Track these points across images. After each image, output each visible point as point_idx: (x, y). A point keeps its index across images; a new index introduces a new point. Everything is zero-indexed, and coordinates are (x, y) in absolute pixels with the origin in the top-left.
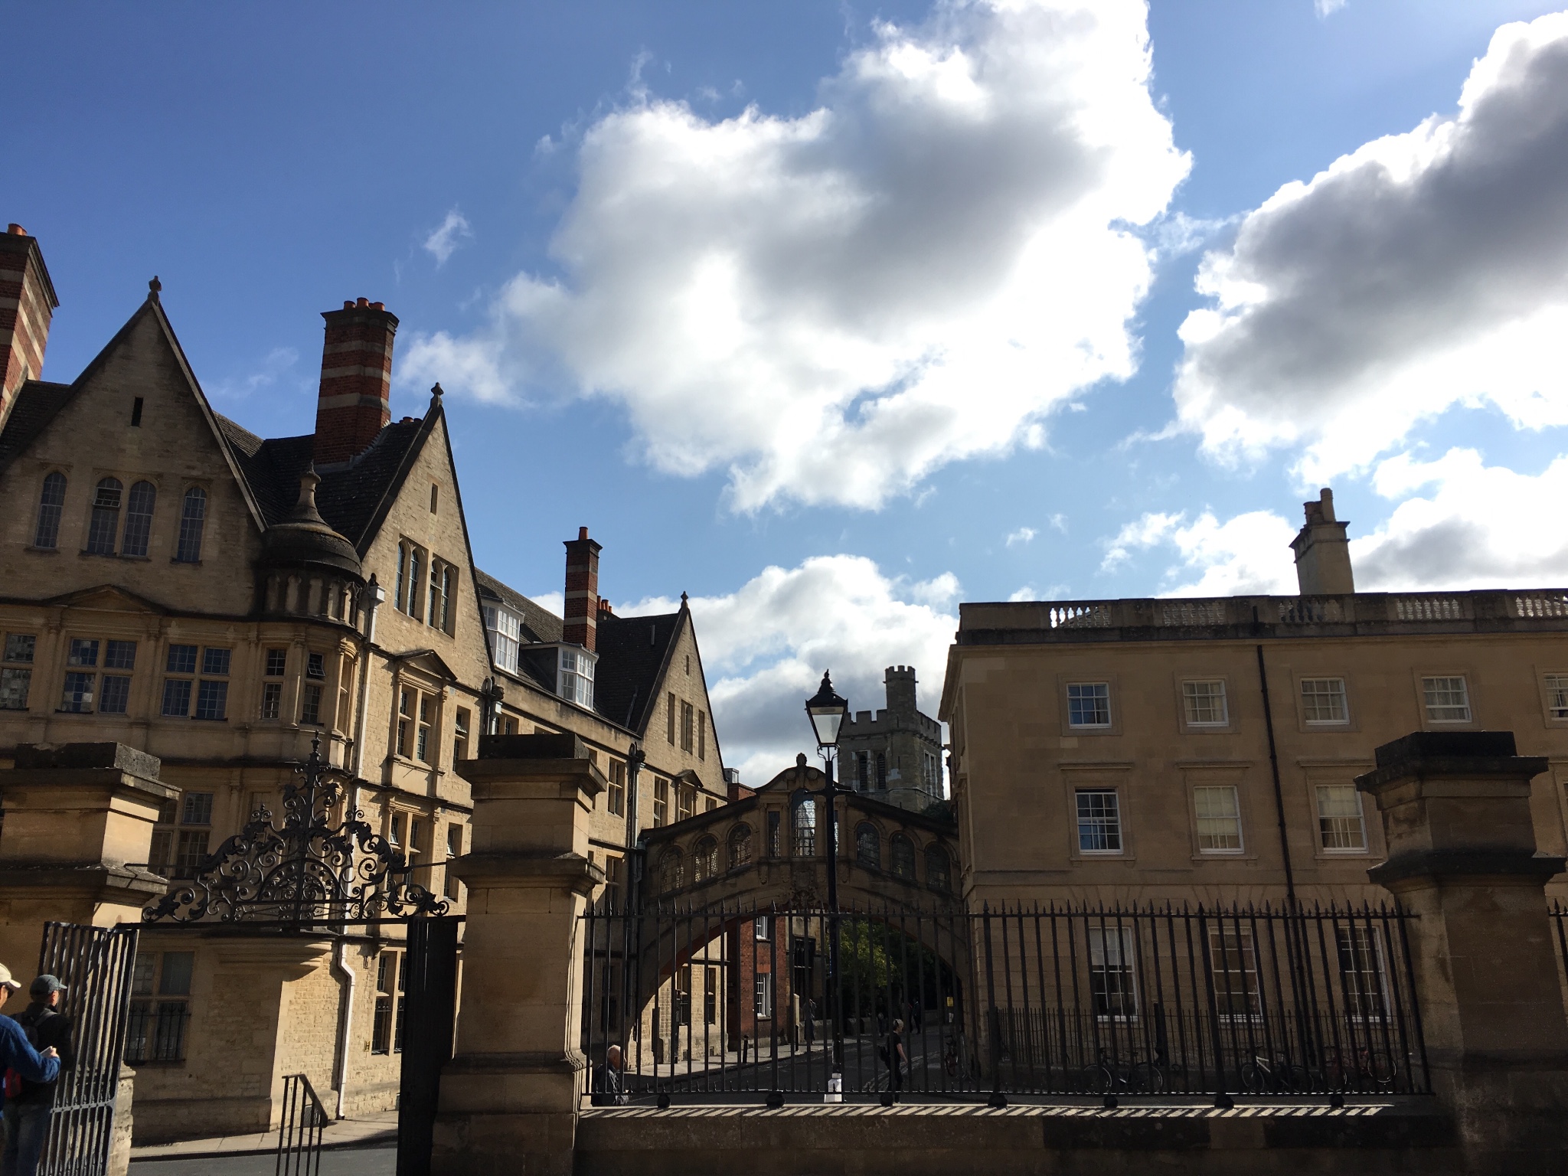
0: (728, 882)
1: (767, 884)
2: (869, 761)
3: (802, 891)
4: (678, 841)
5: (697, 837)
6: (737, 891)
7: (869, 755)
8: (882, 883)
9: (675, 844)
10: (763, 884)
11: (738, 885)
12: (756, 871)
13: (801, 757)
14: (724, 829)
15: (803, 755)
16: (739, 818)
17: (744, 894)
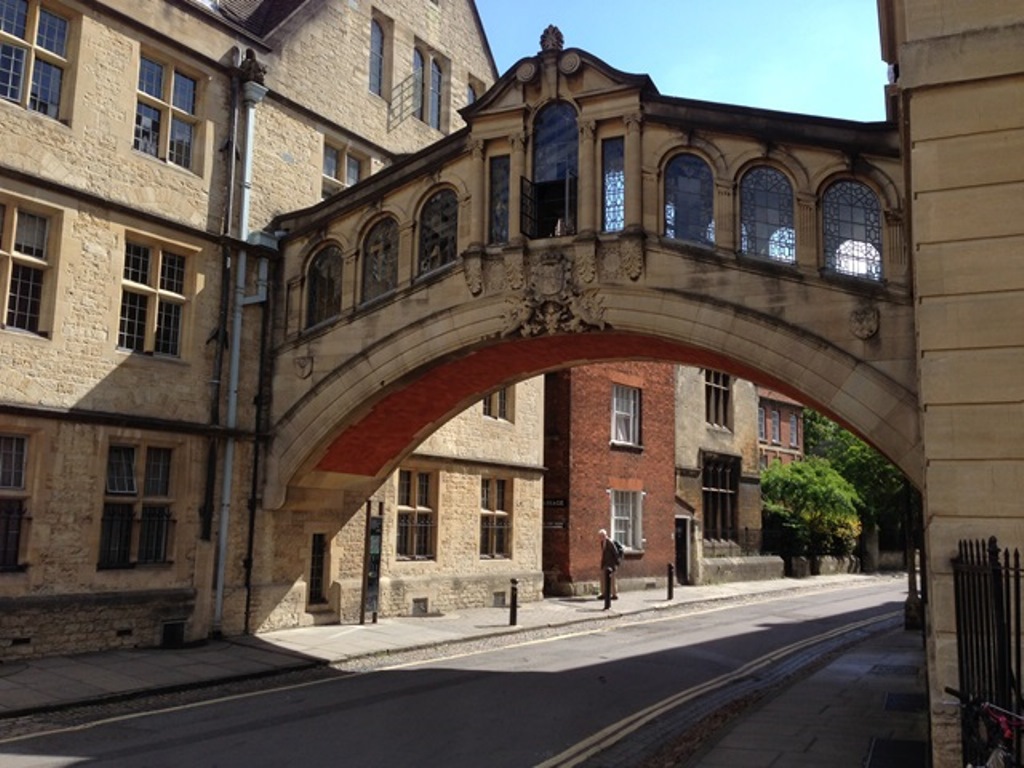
0: (414, 297)
1: (481, 296)
3: (546, 303)
4: (333, 230)
5: (364, 221)
6: (429, 313)
8: (714, 275)
9: (330, 236)
10: (475, 295)
11: (431, 301)
12: (463, 273)
13: (550, 32)
14: (411, 201)
15: (556, 28)
16: (436, 176)
17: (440, 317)
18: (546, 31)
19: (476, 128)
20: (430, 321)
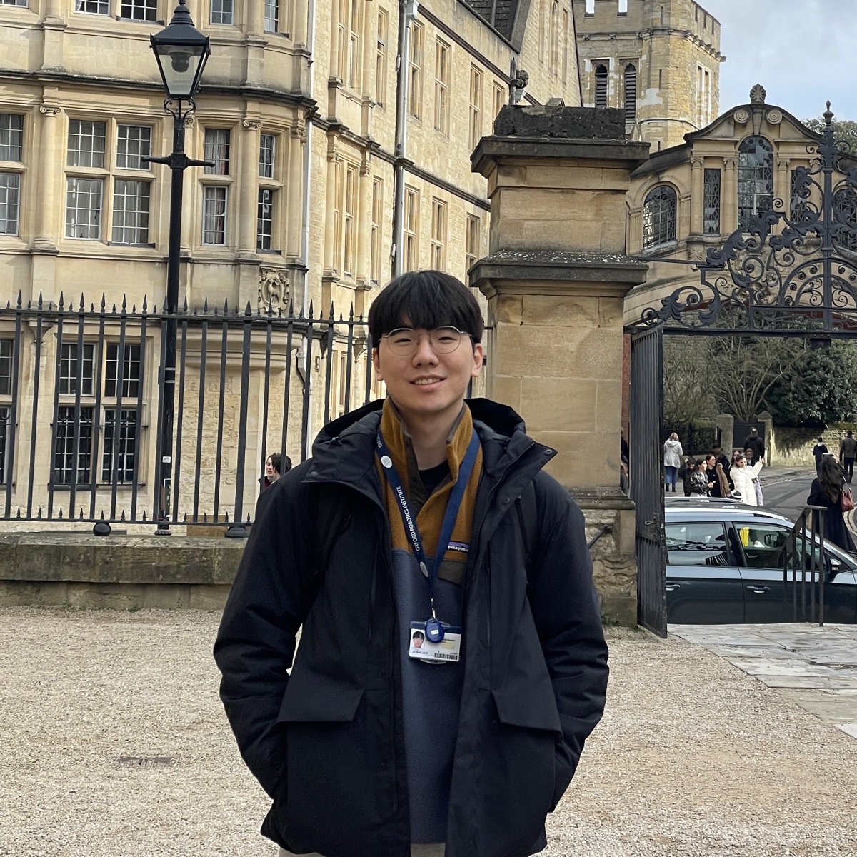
2: (610, 75)
6: (655, 280)
7: (613, 65)
10: (694, 270)
11: (658, 271)
12: (685, 252)
13: (758, 89)
14: (639, 191)
15: (762, 87)
16: (660, 176)
17: (666, 285)
18: (755, 87)
19: (697, 147)
20: (659, 286)
